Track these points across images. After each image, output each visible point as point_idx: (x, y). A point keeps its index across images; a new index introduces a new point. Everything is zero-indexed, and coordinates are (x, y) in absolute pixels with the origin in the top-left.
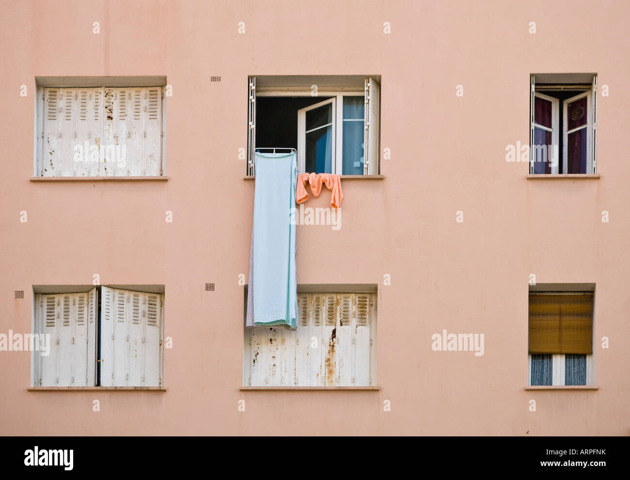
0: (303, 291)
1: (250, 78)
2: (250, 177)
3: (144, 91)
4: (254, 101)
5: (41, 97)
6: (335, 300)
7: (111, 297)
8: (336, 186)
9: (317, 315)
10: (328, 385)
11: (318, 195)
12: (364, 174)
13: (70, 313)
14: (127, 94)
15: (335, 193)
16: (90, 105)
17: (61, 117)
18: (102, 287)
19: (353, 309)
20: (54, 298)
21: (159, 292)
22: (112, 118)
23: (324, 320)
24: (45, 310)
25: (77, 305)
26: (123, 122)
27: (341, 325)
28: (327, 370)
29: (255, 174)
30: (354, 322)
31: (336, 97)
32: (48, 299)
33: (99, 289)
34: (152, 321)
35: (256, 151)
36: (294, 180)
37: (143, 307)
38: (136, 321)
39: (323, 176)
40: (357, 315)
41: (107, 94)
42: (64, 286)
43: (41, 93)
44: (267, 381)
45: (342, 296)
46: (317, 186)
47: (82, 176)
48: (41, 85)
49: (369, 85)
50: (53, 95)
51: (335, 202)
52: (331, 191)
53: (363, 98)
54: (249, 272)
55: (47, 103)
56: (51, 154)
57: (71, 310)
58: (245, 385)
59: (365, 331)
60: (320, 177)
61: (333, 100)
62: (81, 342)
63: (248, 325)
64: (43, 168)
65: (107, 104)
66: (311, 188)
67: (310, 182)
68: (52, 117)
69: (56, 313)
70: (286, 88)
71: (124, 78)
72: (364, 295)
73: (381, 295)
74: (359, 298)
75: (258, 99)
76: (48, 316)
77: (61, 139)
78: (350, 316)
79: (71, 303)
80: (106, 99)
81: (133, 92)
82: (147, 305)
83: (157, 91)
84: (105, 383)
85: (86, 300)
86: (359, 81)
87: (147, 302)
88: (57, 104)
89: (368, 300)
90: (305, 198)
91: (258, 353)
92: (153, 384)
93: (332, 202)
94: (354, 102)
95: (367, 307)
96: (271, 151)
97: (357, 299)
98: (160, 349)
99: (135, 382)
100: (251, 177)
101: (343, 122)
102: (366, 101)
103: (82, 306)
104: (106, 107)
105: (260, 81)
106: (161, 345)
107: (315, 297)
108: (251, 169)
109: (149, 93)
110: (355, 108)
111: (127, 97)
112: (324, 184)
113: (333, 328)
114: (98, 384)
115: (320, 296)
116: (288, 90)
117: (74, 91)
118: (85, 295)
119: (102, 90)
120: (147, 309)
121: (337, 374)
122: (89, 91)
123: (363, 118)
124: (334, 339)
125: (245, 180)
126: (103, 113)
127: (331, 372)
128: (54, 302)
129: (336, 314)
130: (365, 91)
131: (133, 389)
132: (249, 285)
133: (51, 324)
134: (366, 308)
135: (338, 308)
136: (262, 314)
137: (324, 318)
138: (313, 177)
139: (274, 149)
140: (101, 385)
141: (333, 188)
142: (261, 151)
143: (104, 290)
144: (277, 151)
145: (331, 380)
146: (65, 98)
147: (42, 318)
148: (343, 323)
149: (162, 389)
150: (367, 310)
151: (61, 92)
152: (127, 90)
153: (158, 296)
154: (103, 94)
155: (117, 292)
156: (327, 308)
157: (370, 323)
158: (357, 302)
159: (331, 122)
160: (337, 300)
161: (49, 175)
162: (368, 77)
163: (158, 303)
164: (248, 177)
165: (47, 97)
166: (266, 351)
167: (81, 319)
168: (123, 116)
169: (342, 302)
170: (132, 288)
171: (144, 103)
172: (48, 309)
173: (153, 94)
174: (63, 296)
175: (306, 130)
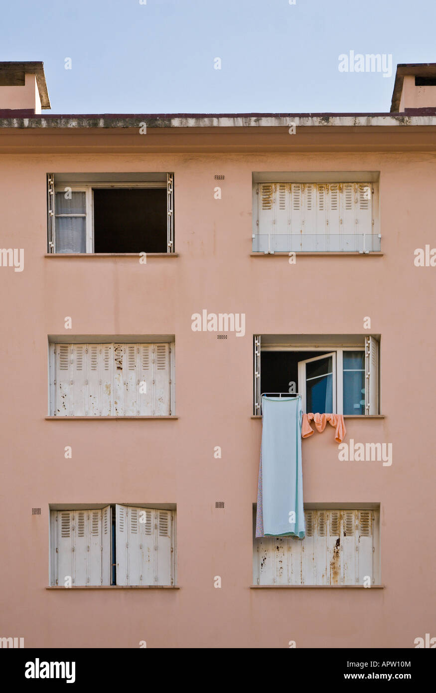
0: (309, 509)
1: (255, 337)
2: (258, 416)
3: (152, 347)
4: (259, 355)
5: (52, 352)
6: (338, 515)
7: (125, 515)
8: (340, 424)
9: (322, 527)
10: (333, 584)
11: (322, 431)
12: (366, 414)
13: (85, 529)
14: (135, 349)
15: (339, 429)
16: (100, 358)
17: (72, 368)
18: (117, 505)
19: (356, 522)
20: (69, 514)
21: (172, 509)
22: (121, 369)
23: (328, 532)
24: (60, 527)
25: (91, 520)
26: (133, 371)
27: (345, 535)
28: (332, 572)
29: (261, 414)
30: (357, 533)
31: (336, 352)
32: (62, 514)
33: (113, 507)
34: (164, 532)
35: (264, 395)
36: (300, 419)
37: (155, 521)
38: (148, 532)
39: (327, 415)
40: (359, 527)
41: (117, 349)
42: (80, 504)
43: (53, 349)
44: (274, 581)
45: (345, 512)
46: (321, 424)
47: (94, 415)
48: (53, 341)
49: (369, 342)
50: (64, 350)
51: (339, 437)
52: (335, 428)
53: (363, 352)
54: (257, 493)
55: (58, 356)
56: (64, 397)
57: (86, 523)
58: (255, 584)
59: (367, 541)
60: (325, 416)
61: (333, 355)
62: (96, 551)
63: (258, 535)
64: (56, 408)
65: (117, 357)
66: (316, 425)
67: (315, 420)
68: (64, 367)
69: (71, 526)
70: (289, 344)
71: (133, 336)
72: (366, 512)
73: (383, 511)
74: (361, 514)
75: (262, 353)
76: (63, 528)
77: (72, 385)
78: (353, 528)
79: (85, 518)
80: (116, 353)
81: (141, 347)
82: (159, 520)
83: (164, 346)
84: (120, 582)
85: (99, 515)
86: (360, 339)
87: (159, 517)
88: (68, 357)
89: (370, 515)
90: (310, 433)
91: (265, 558)
92: (166, 583)
93: (337, 437)
94: (355, 357)
95: (370, 521)
96: (278, 396)
97: (360, 515)
98: (172, 555)
99: (148, 582)
101: (343, 372)
102: (366, 355)
103: (96, 520)
104: (116, 360)
105: (265, 339)
106: (172, 552)
107: (319, 513)
108: (257, 410)
109: (156, 348)
110: (355, 361)
111: (135, 352)
112: (328, 422)
113: (337, 538)
114: (114, 583)
115: (324, 512)
116: (290, 346)
117: (84, 347)
118: (99, 512)
119: (112, 346)
120: (159, 522)
121: (342, 575)
122: (99, 347)
123: (364, 369)
124: (338, 547)
125: (252, 418)
126: (113, 364)
127: (336, 573)
128: (69, 517)
129: (340, 527)
130: (366, 348)
131: (148, 587)
132: (258, 503)
133: (66, 535)
134: (368, 522)
135: (342, 521)
136: (270, 528)
137: (328, 530)
138: (317, 416)
139: (280, 394)
140: (117, 583)
141: (336, 426)
142: (268, 396)
143: (118, 508)
144: (283, 396)
145: (336, 580)
146: (75, 352)
147: (58, 530)
148: (347, 534)
149: (175, 587)
150: (370, 523)
151: (72, 347)
152: (136, 347)
153: (169, 513)
154: (113, 349)
155: (130, 510)
156: (331, 522)
157: (372, 534)
158: (360, 517)
159: (331, 371)
160: (341, 515)
161: (62, 414)
162: (368, 336)
163: (169, 517)
164: (255, 416)
165: (58, 351)
166: (273, 557)
167: (95, 531)
168: (132, 367)
169: (345, 517)
170: (144, 506)
171: (152, 356)
172: (63, 523)
173: (161, 350)
174: (78, 512)
175: (307, 378)
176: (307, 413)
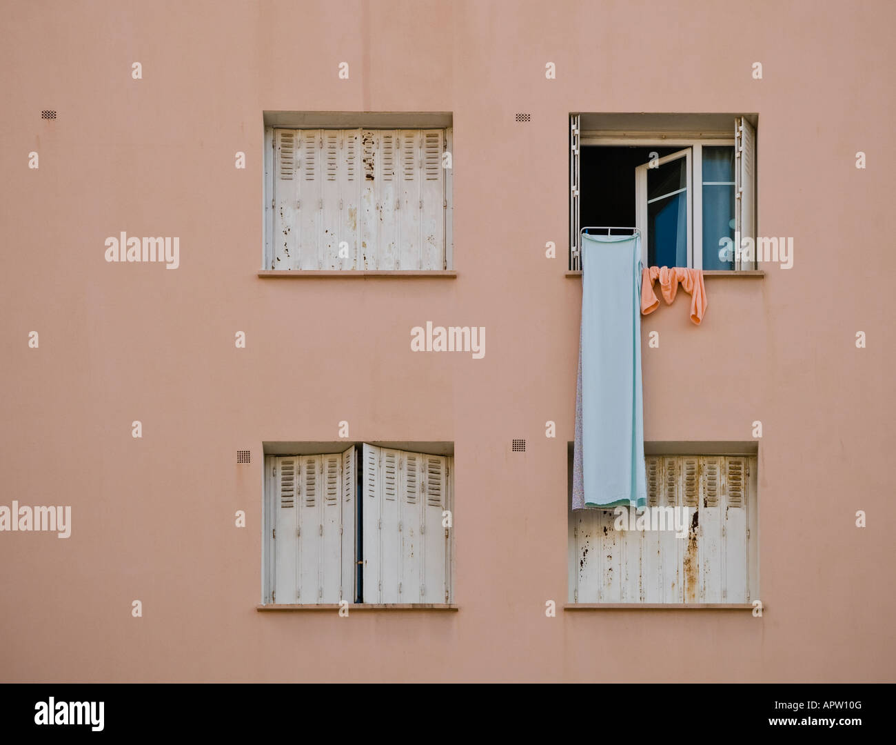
0: (654, 453)
1: (572, 116)
2: (575, 271)
3: (419, 136)
4: (577, 152)
5: (270, 144)
6: (696, 466)
7: (376, 461)
8: (697, 287)
9: (671, 490)
10: (689, 602)
11: (671, 301)
12: (736, 269)
13: (316, 487)
14: (394, 140)
15: (697, 298)
16: (341, 157)
17: (299, 174)
18: (364, 444)
19: (722, 480)
20: (292, 463)
21: (446, 453)
22: (373, 178)
23: (681, 499)
24: (280, 482)
25: (326, 474)
26: (389, 184)
27: (706, 506)
28: (686, 577)
29: (581, 269)
30: (723, 500)
31: (692, 147)
32: (283, 463)
33: (359, 448)
34: (435, 501)
35: (584, 231)
36: (638, 278)
37: (422, 477)
38: (411, 500)
39: (679, 271)
40: (727, 491)
41: (366, 140)
42: (310, 443)
43: (271, 137)
44: (599, 595)
45: (706, 460)
46: (670, 287)
47: (332, 269)
48: (272, 124)
49: (741, 128)
50: (288, 139)
51: (696, 312)
52: (690, 295)
53: (731, 149)
54: (575, 421)
55: (279, 153)
56: (286, 234)
57: (317, 481)
58: (571, 602)
59: (739, 514)
60: (675, 272)
61: (687, 152)
62: (332, 531)
63: (575, 507)
64: (274, 254)
65: (366, 156)
66: (662, 289)
67: (661, 281)
68: (287, 175)
69: (295, 487)
70: (621, 133)
71: (392, 114)
72: (738, 459)
73: (762, 459)
74: (730, 463)
75: (584, 149)
76: (283, 491)
77: (299, 211)
78: (718, 491)
79: (317, 470)
80: (364, 147)
81: (402, 136)
82: (428, 474)
83: (437, 136)
84: (370, 598)
85: (338, 464)
86: (726, 122)
87: (428, 469)
88: (293, 155)
89: (742, 466)
90: (653, 306)
91: (587, 551)
92: (436, 598)
93: (693, 313)
94: (719, 155)
95: (742, 477)
96: (605, 232)
97: (728, 465)
98: (446, 544)
99: (411, 598)
100: (577, 272)
101: (703, 186)
102: (737, 155)
103: (334, 474)
104: (364, 161)
105: (587, 122)
106: (447, 537)
107: (667, 461)
108: (574, 259)
109: (425, 138)
110: (720, 165)
111: (393, 145)
112: (680, 283)
113: (694, 510)
114: (360, 599)
115: (675, 459)
116: (624, 137)
117: (318, 135)
118: (338, 457)
119: (358, 134)
120: (428, 480)
121: (701, 584)
122: (341, 136)
123: (733, 179)
124: (696, 528)
125: (568, 277)
126: (360, 169)
127: (692, 580)
128: (292, 468)
129: (697, 489)
130: (736, 138)
131: (411, 607)
132: (575, 443)
133: (288, 504)
134: (740, 479)
135: (701, 479)
136: (594, 492)
137: (681, 495)
138: (663, 272)
139: (609, 228)
140: (364, 600)
141: (693, 291)
142: (592, 232)
143: (366, 451)
144: (614, 233)
145: (692, 593)
146: (304, 145)
147: (275, 494)
148: (708, 503)
149: (451, 607)
150: (742, 482)
151: (299, 136)
152: (394, 134)
153: (443, 460)
154: (360, 140)
155: (384, 453)
156: (685, 480)
157: (746, 503)
158: (728, 470)
159: (685, 186)
160: (699, 466)
161: (282, 267)
162: (739, 117)
163: (443, 470)
164: (572, 272)
165: (279, 144)
166: (597, 545)
167: (332, 496)
168: (389, 174)
169: (706, 470)
170: (406, 447)
171: (419, 154)
172: (283, 479)
173: (431, 139)
174: (307, 458)
175: (649, 199)
176: (649, 267)
